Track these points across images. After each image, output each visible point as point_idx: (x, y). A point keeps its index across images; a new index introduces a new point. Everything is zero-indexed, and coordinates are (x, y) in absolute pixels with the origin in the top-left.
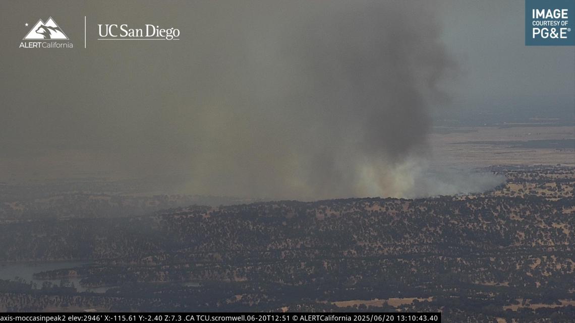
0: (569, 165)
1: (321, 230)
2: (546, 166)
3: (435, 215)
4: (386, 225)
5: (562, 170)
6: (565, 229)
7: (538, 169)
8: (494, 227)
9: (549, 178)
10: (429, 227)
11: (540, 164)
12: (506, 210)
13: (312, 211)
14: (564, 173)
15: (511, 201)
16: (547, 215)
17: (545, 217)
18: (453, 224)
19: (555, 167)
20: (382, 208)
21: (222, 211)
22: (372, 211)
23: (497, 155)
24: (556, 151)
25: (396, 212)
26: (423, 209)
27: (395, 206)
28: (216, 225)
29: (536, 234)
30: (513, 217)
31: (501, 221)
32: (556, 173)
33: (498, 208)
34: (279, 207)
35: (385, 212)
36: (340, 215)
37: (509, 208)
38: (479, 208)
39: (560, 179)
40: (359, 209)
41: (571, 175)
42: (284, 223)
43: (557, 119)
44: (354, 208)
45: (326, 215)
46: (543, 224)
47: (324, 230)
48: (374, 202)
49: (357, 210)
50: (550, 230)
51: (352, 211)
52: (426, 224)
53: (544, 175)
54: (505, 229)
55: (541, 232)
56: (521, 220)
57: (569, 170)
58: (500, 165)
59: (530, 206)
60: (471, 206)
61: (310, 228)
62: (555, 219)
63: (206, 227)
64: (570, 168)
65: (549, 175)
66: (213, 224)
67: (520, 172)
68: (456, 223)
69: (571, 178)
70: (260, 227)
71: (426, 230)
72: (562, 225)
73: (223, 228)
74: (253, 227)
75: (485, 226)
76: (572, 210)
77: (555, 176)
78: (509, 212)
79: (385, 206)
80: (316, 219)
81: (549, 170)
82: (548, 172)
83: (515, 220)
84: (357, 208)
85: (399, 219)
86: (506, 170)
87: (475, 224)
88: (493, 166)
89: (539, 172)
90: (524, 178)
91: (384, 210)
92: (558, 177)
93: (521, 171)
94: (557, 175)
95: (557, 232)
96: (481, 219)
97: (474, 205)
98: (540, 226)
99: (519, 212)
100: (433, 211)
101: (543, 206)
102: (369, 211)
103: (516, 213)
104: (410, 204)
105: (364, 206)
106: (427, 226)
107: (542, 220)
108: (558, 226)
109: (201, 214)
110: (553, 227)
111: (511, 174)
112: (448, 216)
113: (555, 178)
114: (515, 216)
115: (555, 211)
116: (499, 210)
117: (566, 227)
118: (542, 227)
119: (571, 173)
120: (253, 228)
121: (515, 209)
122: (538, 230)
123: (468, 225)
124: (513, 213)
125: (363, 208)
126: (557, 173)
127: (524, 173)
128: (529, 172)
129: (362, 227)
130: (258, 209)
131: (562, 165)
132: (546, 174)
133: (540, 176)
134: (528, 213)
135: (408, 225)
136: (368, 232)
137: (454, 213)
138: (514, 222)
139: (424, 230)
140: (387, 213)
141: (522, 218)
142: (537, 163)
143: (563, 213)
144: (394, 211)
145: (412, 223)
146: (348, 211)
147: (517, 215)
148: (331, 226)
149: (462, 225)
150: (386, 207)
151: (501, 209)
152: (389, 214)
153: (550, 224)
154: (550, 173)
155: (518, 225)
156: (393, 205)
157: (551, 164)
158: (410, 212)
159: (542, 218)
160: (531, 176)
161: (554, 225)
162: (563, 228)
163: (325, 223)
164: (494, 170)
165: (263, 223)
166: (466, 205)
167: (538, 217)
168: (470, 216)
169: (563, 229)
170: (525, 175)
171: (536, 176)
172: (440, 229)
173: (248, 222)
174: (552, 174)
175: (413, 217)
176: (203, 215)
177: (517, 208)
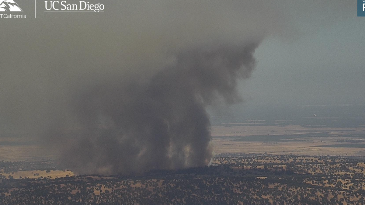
0: (272, 153)
1: (97, 202)
2: (257, 154)
3: (181, 190)
4: (146, 198)
5: (268, 156)
6: (270, 199)
7: (252, 156)
8: (223, 198)
9: (259, 162)
10: (176, 199)
11: (253, 153)
12: (230, 186)
13: (91, 188)
14: (269, 159)
15: (234, 179)
16: (258, 189)
17: (257, 191)
18: (194, 196)
19: (263, 155)
20: (143, 185)
21: (21, 190)
22: (136, 187)
23: (224, 146)
24: (264, 143)
25: (153, 188)
26: (173, 185)
27: (152, 184)
28: (15, 201)
29: (251, 203)
30: (236, 191)
31: (227, 193)
32: (263, 159)
33: (225, 184)
34: (66, 186)
35: (145, 188)
36: (112, 191)
37: (232, 184)
38: (212, 184)
39: (267, 163)
40: (126, 186)
41: (274, 160)
42: (69, 198)
43: (264, 121)
44: (122, 185)
45: (101, 191)
46: (256, 196)
47: (100, 203)
48: (137, 181)
49: (124, 187)
50: (260, 200)
51: (121, 187)
52: (175, 197)
53: (256, 160)
54: (230, 200)
55: (254, 201)
56: (240, 193)
57: (272, 157)
58: (226, 153)
59: (247, 183)
60: (206, 183)
61: (89, 201)
62: (264, 192)
63: (8, 203)
64: (273, 155)
65: (259, 161)
66: (13, 201)
67: (239, 158)
68: (196, 195)
69: (274, 162)
70: (50, 201)
71: (175, 201)
72: (268, 197)
73: (22, 203)
74: (45, 201)
75: (216, 198)
76: (275, 186)
77: (263, 161)
78: (233, 187)
79: (145, 183)
80: (94, 194)
81: (259, 157)
82: (259, 158)
83: (237, 193)
84: (124, 186)
85: (155, 193)
86: (231, 157)
87: (209, 196)
88: (222, 154)
89: (252, 158)
90: (242, 162)
91: (144, 186)
92: (265, 161)
93: (241, 158)
94: (265, 160)
95: (265, 202)
96: (213, 193)
97: (209, 182)
98: (254, 197)
99: (239, 187)
100: (180, 187)
101: (255, 183)
102: (134, 188)
103: (237, 188)
104: (163, 181)
105: (130, 184)
106: (175, 198)
107: (255, 193)
108: (266, 197)
109: (3, 193)
110: (262, 198)
111: (234, 160)
112: (190, 191)
113: (263, 163)
114: (236, 190)
115: (264, 186)
116: (226, 186)
117: (271, 197)
118: (255, 198)
119: (274, 159)
120: (45, 203)
121: (237, 185)
122: (252, 200)
123: (204, 196)
124: (235, 188)
125: (129, 185)
126: (265, 159)
127: (243, 159)
128: (246, 158)
129: (128, 200)
130: (49, 187)
131: (268, 153)
132: (257, 159)
133: (253, 161)
134: (245, 188)
135: (162, 197)
136: (132, 203)
137: (194, 188)
138: (236, 194)
139: (173, 200)
140: (147, 189)
141: (241, 191)
142: (251, 151)
143: (269, 188)
144: (152, 187)
145: (165, 196)
146: (118, 188)
147: (238, 189)
148: (105, 199)
149: (200, 197)
150: (146, 185)
151: (227, 185)
152: (148, 190)
153: (260, 196)
154: (260, 159)
155: (239, 196)
156: (151, 183)
157: (260, 153)
158: (163, 188)
159: (255, 191)
160: (247, 161)
161: (263, 196)
162: (269, 198)
163: (101, 197)
164: (222, 157)
165: (53, 198)
166: (203, 182)
167: (252, 190)
168: (206, 190)
169: (269, 200)
170: (243, 160)
171: (251, 161)
172: (185, 201)
173: (41, 198)
174: (261, 159)
175: (166, 191)
176: (5, 193)
177: (238, 184)
